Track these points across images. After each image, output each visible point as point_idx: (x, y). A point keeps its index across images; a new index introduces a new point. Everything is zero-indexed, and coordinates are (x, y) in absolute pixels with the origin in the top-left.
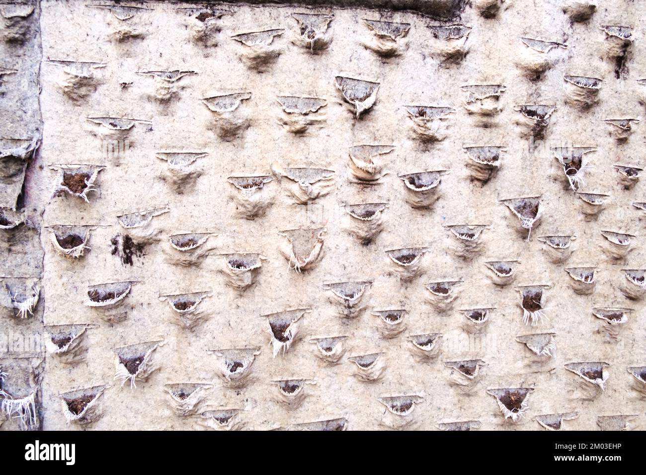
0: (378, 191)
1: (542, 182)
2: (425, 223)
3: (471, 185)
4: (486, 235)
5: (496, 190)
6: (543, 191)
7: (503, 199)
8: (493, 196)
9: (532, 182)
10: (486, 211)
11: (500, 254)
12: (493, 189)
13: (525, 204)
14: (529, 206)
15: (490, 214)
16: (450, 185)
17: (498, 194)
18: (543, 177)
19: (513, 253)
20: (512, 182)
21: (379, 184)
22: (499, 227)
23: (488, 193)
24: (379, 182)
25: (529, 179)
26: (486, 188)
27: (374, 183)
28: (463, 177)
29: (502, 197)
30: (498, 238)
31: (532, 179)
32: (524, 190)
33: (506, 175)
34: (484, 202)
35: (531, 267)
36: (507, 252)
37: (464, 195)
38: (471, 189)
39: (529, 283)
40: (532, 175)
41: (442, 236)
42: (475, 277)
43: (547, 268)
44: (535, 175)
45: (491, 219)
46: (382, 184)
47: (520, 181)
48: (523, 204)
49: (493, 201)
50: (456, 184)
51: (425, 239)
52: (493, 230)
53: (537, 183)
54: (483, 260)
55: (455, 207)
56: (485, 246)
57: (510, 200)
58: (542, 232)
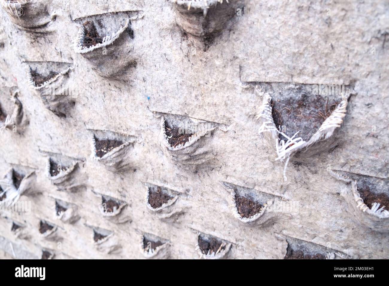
0: (54, 43)
1: (357, 49)
2: (125, 101)
3: (184, 44)
4: (221, 140)
5: (236, 58)
6: (356, 73)
7: (251, 79)
8: (228, 70)
9: (324, 47)
10: (217, 98)
11: (248, 178)
12: (230, 57)
13: (305, 96)
14: (314, 102)
15: (226, 105)
16: (148, 41)
17: (241, 68)
18: (363, 35)
19: (272, 181)
20: (272, 43)
21: (50, 33)
22: (245, 132)
23: (218, 62)
24: (49, 29)
25: (316, 37)
26: (213, 51)
27: (42, 30)
28: (166, 25)
29: (248, 76)
30: (242, 151)
31: (326, 38)
32: (301, 66)
33: (257, 26)
34: (212, 81)
35: (310, 215)
36: (261, 178)
37: (173, 63)
38: (186, 51)
39: (303, 237)
40: (325, 29)
41: (151, 125)
42: (206, 196)
43: (348, 227)
44: (337, 27)
45: (228, 115)
46: (55, 32)
47: (292, 42)
48: (299, 96)
49: (229, 81)
50: (158, 39)
51: (129, 124)
52: (232, 134)
53: (340, 50)
54: (217, 177)
55: (161, 83)
56: (218, 158)
57: (269, 83)
58: (342, 161)
